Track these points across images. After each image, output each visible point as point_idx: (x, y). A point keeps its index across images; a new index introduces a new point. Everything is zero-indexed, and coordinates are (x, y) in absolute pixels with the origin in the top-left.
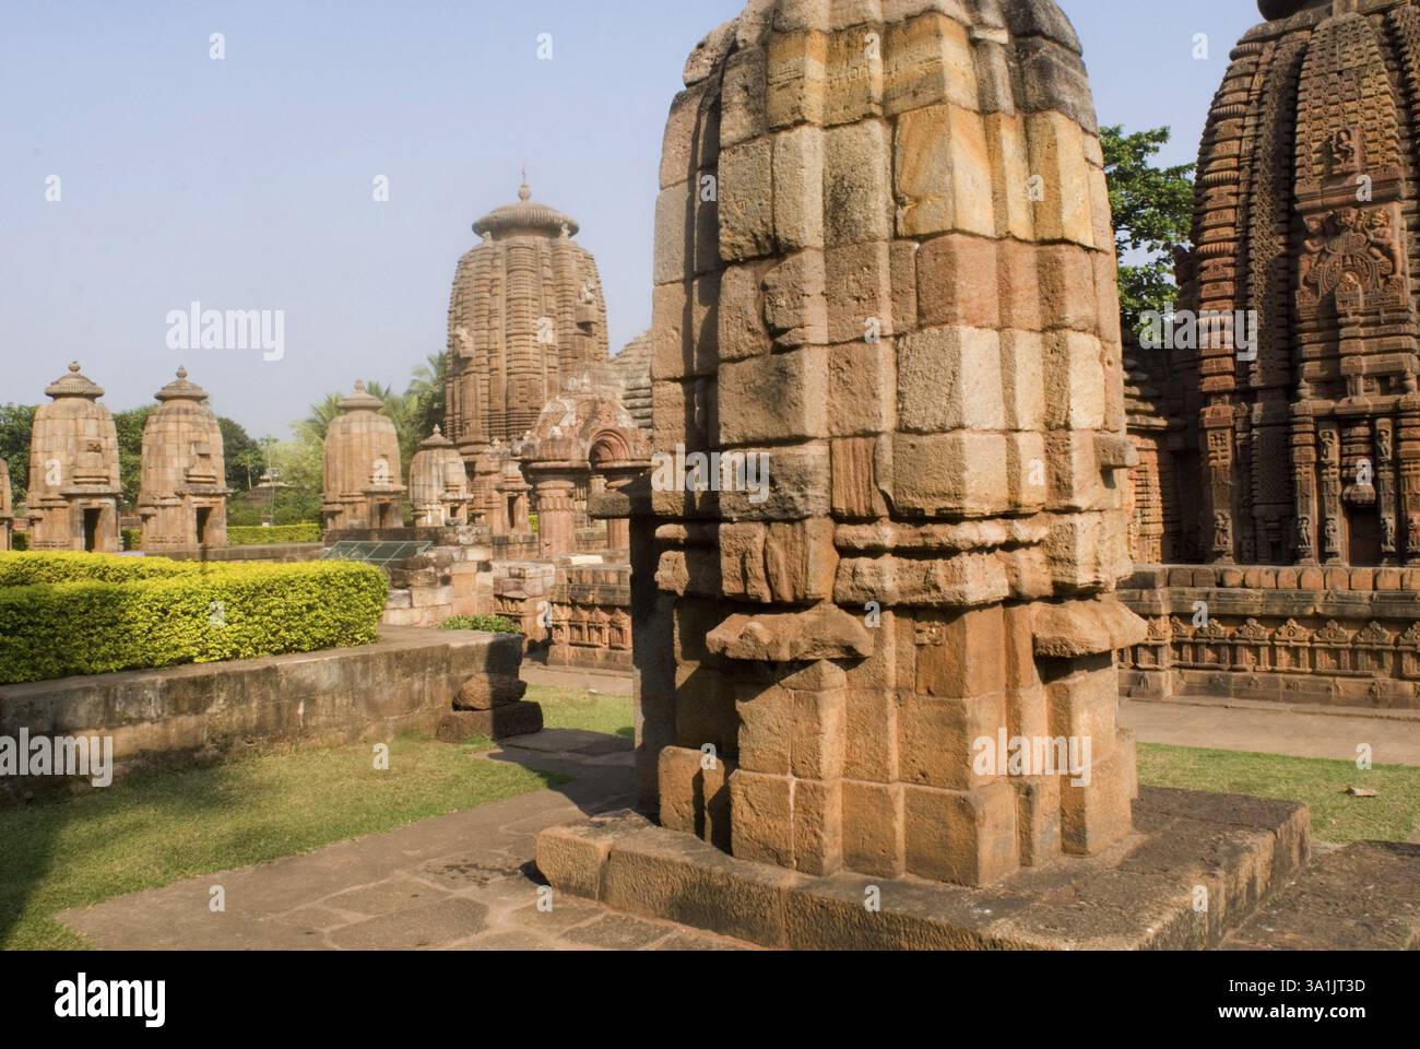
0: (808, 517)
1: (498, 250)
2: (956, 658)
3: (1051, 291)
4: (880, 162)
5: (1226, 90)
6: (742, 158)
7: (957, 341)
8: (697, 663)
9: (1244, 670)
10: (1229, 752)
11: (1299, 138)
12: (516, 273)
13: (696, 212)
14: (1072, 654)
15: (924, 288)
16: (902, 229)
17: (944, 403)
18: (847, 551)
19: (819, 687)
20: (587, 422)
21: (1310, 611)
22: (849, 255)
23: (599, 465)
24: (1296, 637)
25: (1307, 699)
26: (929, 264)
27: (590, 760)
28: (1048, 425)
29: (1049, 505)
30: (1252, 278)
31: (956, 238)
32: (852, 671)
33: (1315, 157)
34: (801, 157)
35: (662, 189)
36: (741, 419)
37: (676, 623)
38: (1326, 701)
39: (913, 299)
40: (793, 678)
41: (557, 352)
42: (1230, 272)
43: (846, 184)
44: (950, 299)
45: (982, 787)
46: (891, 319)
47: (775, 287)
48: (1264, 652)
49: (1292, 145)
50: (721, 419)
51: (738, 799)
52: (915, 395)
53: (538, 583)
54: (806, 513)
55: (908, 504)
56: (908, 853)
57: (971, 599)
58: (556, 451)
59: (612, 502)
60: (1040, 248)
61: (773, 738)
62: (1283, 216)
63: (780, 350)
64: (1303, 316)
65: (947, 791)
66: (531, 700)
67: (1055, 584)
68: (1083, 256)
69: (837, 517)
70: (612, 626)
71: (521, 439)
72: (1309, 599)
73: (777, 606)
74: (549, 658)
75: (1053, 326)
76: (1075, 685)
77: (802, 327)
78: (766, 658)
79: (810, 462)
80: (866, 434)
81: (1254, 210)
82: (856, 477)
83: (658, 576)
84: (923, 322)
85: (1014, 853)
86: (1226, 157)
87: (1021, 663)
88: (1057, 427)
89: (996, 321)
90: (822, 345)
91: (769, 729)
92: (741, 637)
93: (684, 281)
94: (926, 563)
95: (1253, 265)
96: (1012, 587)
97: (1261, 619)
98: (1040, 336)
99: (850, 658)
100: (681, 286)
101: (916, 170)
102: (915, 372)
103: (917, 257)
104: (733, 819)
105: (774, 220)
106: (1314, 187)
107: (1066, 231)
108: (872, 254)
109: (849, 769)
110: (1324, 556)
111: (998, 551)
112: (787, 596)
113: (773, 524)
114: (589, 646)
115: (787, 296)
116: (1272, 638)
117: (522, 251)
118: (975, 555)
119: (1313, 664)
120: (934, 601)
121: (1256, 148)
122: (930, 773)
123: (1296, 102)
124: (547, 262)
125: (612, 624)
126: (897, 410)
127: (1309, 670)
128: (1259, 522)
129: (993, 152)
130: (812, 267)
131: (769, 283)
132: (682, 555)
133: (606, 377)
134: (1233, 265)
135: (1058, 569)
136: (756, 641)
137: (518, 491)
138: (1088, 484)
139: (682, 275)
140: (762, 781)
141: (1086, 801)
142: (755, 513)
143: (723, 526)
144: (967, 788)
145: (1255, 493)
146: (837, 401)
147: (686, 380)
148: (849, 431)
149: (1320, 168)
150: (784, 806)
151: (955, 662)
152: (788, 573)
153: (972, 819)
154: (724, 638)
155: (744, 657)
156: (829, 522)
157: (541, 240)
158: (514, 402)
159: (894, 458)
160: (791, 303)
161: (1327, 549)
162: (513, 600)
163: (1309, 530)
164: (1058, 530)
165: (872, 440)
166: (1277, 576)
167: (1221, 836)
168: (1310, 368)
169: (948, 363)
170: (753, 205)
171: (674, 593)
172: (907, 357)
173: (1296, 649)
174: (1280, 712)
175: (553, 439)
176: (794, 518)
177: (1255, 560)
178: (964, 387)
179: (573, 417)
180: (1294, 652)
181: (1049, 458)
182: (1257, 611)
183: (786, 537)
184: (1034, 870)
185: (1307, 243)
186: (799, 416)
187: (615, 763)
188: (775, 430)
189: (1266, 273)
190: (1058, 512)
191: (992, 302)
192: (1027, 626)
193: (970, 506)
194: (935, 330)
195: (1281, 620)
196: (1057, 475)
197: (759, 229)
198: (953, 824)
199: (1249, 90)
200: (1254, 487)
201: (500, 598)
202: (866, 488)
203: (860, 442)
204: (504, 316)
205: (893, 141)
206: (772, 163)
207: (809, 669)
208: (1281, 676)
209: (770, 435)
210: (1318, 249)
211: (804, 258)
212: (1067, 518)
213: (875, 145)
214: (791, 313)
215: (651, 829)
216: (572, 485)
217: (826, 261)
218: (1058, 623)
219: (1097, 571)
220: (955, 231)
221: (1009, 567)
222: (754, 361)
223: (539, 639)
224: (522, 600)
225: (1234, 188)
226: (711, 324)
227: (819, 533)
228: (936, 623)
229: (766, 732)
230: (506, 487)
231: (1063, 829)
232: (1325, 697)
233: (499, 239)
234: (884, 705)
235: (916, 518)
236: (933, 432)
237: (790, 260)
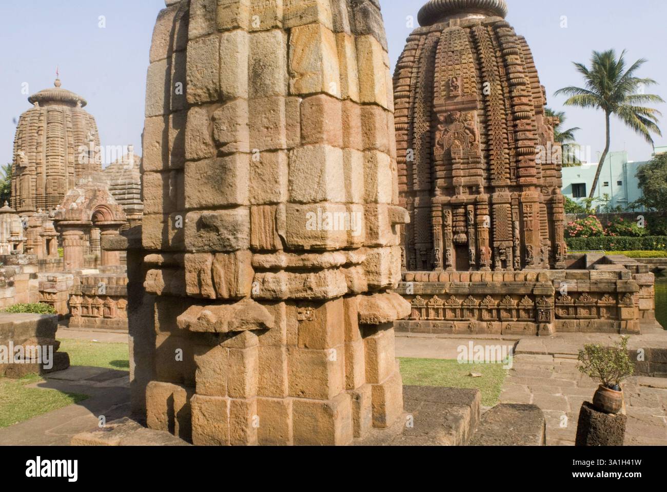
0: (238, 250)
1: (42, 112)
2: (321, 328)
3: (368, 130)
4: (281, 52)
5: (405, 55)
6: (201, 45)
7: (323, 152)
8: (169, 333)
9: (415, 319)
10: (414, 359)
11: (436, 79)
12: (52, 124)
13: (172, 76)
14: (380, 322)
15: (305, 123)
16: (293, 90)
17: (316, 187)
18: (259, 269)
19: (244, 345)
20: (91, 201)
21: (443, 292)
22: (262, 103)
23: (97, 223)
24: (437, 304)
25: (442, 331)
26: (307, 111)
27: (99, 385)
28: (366, 201)
29: (366, 244)
30: (415, 141)
31: (323, 97)
32: (261, 336)
33: (443, 88)
34: (237, 47)
35: (151, 63)
36: (198, 194)
37: (156, 310)
38: (450, 332)
39: (298, 129)
40: (228, 342)
41: (74, 165)
42: (406, 138)
43: (261, 64)
44: (319, 130)
45: (334, 397)
46: (286, 140)
47: (220, 119)
48: (424, 311)
49: (432, 82)
50: (186, 194)
51: (196, 412)
52: (299, 181)
53: (64, 284)
54: (237, 248)
55: (294, 243)
56: (294, 436)
57: (331, 295)
58: (74, 215)
59: (117, 241)
60: (362, 107)
61: (216, 376)
62: (428, 114)
63: (222, 155)
64: (437, 158)
65: (317, 401)
66: (62, 351)
67: (369, 285)
68: (383, 112)
69: (253, 250)
70: (105, 306)
71: (54, 209)
72: (442, 286)
73: (220, 301)
74: (70, 324)
75: (369, 148)
76: (379, 338)
77: (236, 142)
78: (214, 331)
79: (239, 219)
80: (271, 203)
81: (416, 110)
82: (265, 227)
83: (145, 284)
84: (304, 142)
85: (350, 431)
86: (404, 86)
87: (353, 328)
88: (370, 202)
89: (341, 144)
90: (246, 153)
91: (214, 371)
92: (199, 319)
93: (163, 115)
94: (304, 275)
95: (415, 135)
96: (349, 288)
97: (423, 296)
98: (362, 153)
99: (262, 329)
100: (162, 118)
101: (301, 58)
102: (299, 170)
103: (301, 106)
104: (193, 423)
105: (220, 81)
106: (442, 101)
107: (377, 98)
108: (276, 103)
109: (261, 391)
110: (445, 266)
111: (341, 268)
112: (226, 295)
113: (217, 254)
114: (92, 317)
115: (227, 124)
116: (427, 304)
117: (56, 113)
118: (331, 270)
119: (445, 316)
120: (309, 297)
121: (417, 82)
122: (307, 391)
123: (434, 63)
124: (69, 119)
125: (105, 305)
126: (289, 190)
127: (443, 318)
128: (417, 251)
129: (340, 53)
130: (242, 109)
131: (216, 117)
132: (160, 271)
133: (100, 179)
134: (407, 134)
135: (371, 277)
136: (208, 321)
137: (52, 236)
138: (385, 232)
139: (162, 112)
140: (210, 401)
141: (386, 400)
142: (206, 248)
143: (187, 255)
144: (328, 399)
145: (416, 238)
146: (255, 184)
147: (165, 171)
148: (261, 202)
149: (444, 93)
150: (223, 415)
151: (320, 330)
152: (226, 282)
153: (331, 416)
154: (188, 320)
155: (201, 331)
156: (249, 253)
157: (66, 108)
158: (50, 190)
159: (287, 217)
160: (229, 128)
161: (447, 263)
162: (49, 293)
163: (439, 255)
164: (371, 257)
165: (274, 206)
166: (429, 276)
167: (447, 411)
168: (440, 182)
169: (318, 165)
170: (207, 72)
171: (155, 293)
172: (295, 161)
173: (437, 309)
174: (431, 338)
175: (72, 209)
176: (229, 250)
177: (415, 269)
178: (327, 178)
179: (83, 198)
180: (437, 310)
181: (366, 218)
182: (420, 292)
183: (225, 261)
184: (361, 439)
185: (439, 126)
186: (233, 193)
187: (113, 385)
188: (220, 201)
189: (421, 139)
190: (370, 247)
191: (340, 133)
192: (355, 308)
193: (330, 244)
194: (310, 147)
195: (431, 296)
196: (370, 227)
197: (211, 86)
198: (320, 419)
199: (414, 56)
200: (416, 235)
201: (42, 292)
202: (271, 234)
203: (268, 208)
204: (45, 146)
205: (288, 42)
206: (219, 49)
207: (238, 336)
208: (431, 321)
209: (216, 203)
210: (444, 129)
211: (238, 104)
212: (376, 250)
213: (278, 43)
214: (229, 134)
215: (142, 430)
216: (82, 233)
217: (249, 106)
218: (371, 306)
219: (390, 278)
220: (323, 92)
221: (347, 277)
222: (207, 161)
223: (64, 314)
224: (54, 293)
225: (407, 100)
226: (181, 139)
227: (244, 259)
228: (310, 308)
229: (212, 372)
230: (45, 234)
231: (373, 415)
232: (450, 330)
233: (42, 106)
234: (280, 354)
235: (299, 250)
236: (309, 203)
237: (229, 104)
